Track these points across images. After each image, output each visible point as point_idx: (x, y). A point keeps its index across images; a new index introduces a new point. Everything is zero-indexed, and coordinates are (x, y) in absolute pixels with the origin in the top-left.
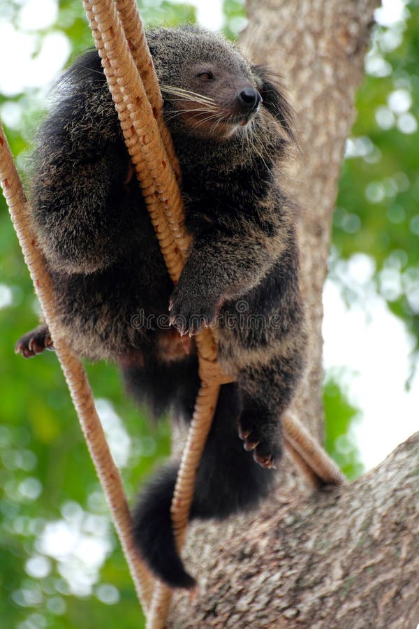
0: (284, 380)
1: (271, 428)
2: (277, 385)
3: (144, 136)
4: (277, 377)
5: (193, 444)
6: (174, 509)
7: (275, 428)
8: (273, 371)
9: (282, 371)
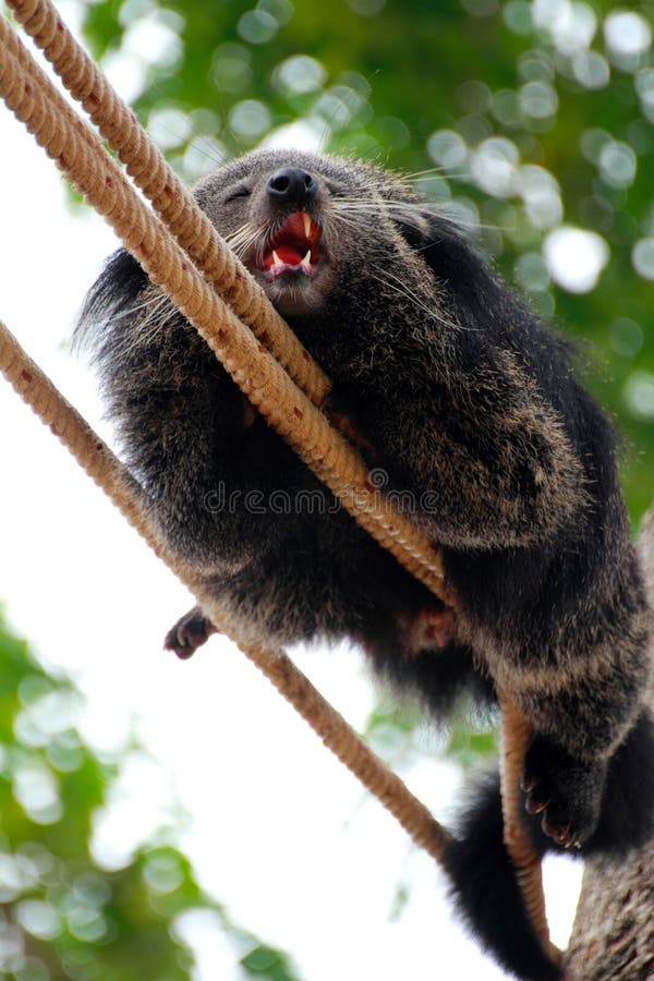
0: (597, 711)
1: (576, 776)
2: (583, 720)
3: (251, 380)
4: (583, 708)
5: (508, 754)
6: (507, 840)
7: (585, 775)
8: (575, 700)
9: (593, 699)
